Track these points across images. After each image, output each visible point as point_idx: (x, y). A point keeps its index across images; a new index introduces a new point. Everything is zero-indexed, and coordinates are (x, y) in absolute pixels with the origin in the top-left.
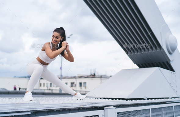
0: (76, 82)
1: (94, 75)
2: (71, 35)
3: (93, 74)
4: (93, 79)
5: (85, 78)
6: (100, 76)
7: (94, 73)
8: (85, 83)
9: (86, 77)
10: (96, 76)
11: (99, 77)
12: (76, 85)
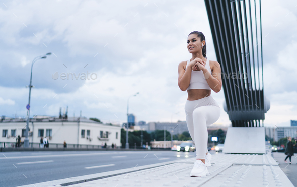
0: (33, 129)
1: (66, 117)
2: (49, 54)
3: (64, 116)
4: (65, 123)
5: (50, 121)
6: (76, 120)
7: (65, 113)
8: (49, 130)
9: (51, 119)
10: (69, 119)
11: (74, 122)
12: (32, 134)
